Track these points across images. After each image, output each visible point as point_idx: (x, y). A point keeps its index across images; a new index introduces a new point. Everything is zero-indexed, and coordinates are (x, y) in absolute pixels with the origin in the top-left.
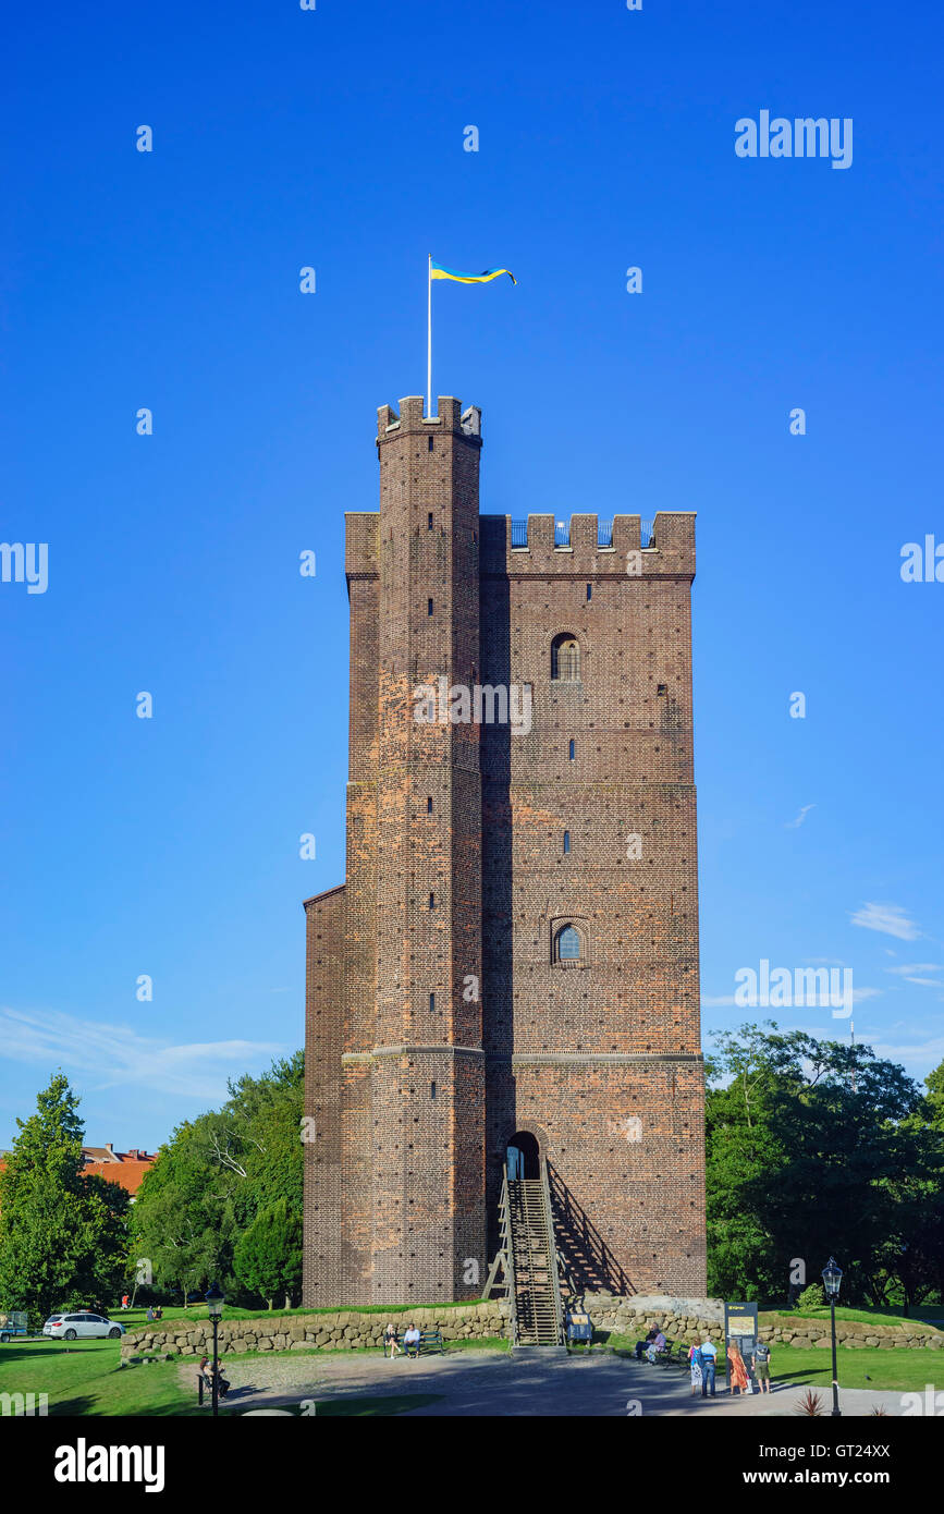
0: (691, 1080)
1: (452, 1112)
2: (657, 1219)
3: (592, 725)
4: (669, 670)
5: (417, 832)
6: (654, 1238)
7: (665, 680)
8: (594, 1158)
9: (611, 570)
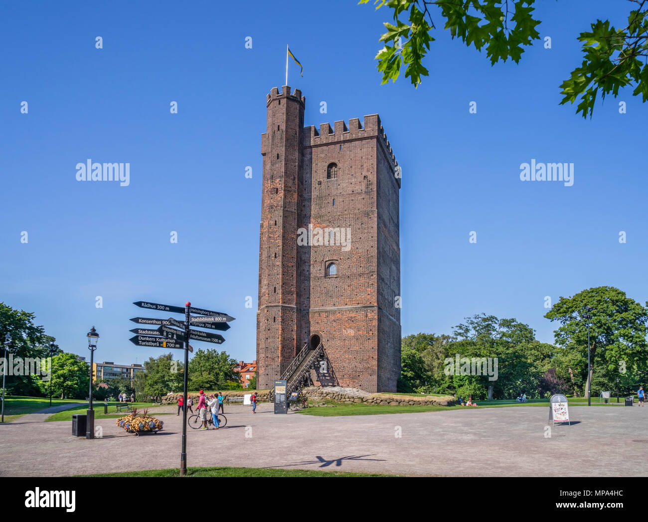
0: (373, 314)
1: (280, 327)
2: (360, 363)
3: (341, 193)
4: (368, 170)
5: (271, 233)
6: (359, 370)
7: (367, 174)
8: (339, 343)
9: (348, 138)
